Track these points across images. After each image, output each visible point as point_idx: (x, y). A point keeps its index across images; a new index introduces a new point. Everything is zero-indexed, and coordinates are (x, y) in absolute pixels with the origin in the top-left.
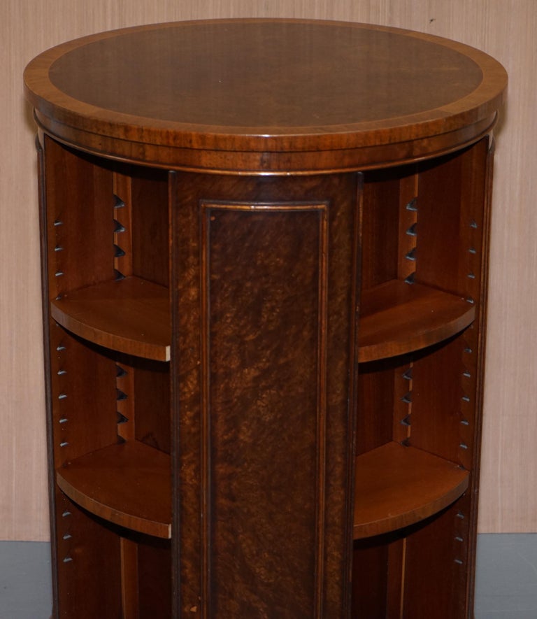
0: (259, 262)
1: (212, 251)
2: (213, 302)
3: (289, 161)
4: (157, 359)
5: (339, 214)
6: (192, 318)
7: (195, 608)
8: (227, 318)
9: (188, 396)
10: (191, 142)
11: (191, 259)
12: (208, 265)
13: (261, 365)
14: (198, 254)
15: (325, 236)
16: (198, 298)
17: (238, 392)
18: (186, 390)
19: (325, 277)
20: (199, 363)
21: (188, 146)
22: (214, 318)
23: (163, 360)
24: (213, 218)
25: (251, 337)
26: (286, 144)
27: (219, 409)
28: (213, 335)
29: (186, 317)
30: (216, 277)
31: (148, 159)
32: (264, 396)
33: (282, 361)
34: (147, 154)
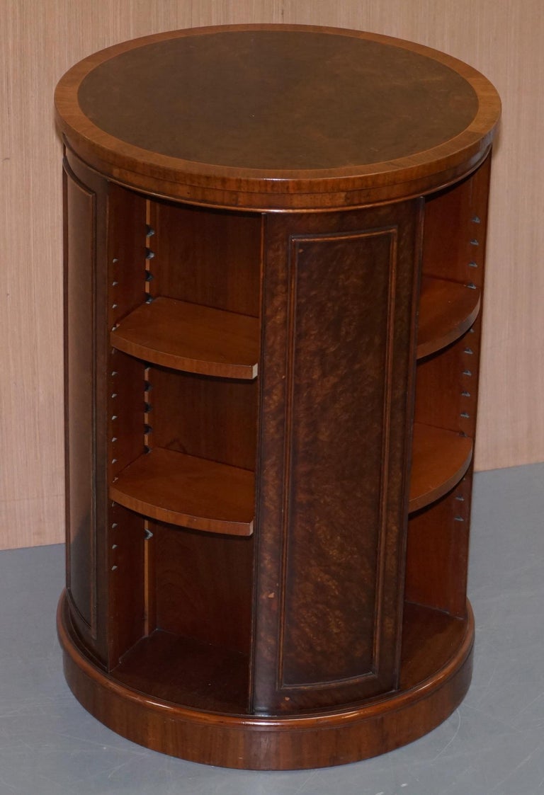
0: (340, 284)
1: (299, 279)
2: (299, 323)
3: (368, 195)
4: (244, 377)
5: (404, 234)
6: (279, 338)
7: (273, 594)
8: (311, 335)
9: (273, 407)
10: (288, 188)
11: (280, 288)
12: (296, 292)
13: (340, 372)
14: (286, 282)
15: (395, 254)
16: (285, 322)
17: (318, 400)
18: (271, 402)
19: (393, 290)
20: (284, 377)
21: (285, 191)
22: (299, 337)
23: (250, 378)
24: (301, 251)
25: (332, 349)
26: (370, 183)
27: (302, 415)
28: (298, 351)
29: (272, 339)
30: (303, 301)
31: (240, 204)
32: (342, 399)
33: (357, 366)
34: (240, 199)
